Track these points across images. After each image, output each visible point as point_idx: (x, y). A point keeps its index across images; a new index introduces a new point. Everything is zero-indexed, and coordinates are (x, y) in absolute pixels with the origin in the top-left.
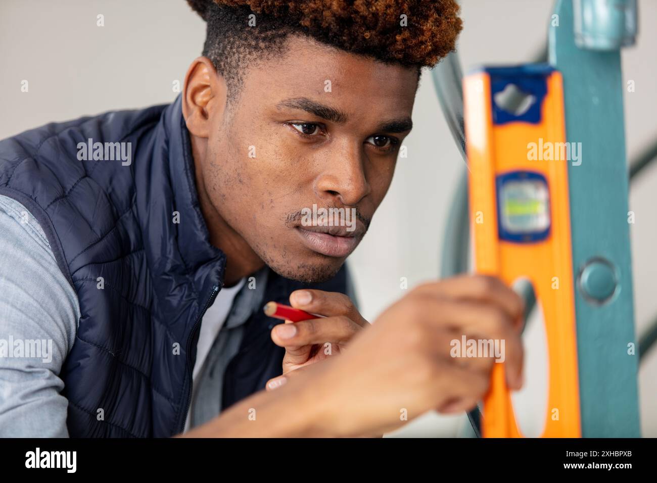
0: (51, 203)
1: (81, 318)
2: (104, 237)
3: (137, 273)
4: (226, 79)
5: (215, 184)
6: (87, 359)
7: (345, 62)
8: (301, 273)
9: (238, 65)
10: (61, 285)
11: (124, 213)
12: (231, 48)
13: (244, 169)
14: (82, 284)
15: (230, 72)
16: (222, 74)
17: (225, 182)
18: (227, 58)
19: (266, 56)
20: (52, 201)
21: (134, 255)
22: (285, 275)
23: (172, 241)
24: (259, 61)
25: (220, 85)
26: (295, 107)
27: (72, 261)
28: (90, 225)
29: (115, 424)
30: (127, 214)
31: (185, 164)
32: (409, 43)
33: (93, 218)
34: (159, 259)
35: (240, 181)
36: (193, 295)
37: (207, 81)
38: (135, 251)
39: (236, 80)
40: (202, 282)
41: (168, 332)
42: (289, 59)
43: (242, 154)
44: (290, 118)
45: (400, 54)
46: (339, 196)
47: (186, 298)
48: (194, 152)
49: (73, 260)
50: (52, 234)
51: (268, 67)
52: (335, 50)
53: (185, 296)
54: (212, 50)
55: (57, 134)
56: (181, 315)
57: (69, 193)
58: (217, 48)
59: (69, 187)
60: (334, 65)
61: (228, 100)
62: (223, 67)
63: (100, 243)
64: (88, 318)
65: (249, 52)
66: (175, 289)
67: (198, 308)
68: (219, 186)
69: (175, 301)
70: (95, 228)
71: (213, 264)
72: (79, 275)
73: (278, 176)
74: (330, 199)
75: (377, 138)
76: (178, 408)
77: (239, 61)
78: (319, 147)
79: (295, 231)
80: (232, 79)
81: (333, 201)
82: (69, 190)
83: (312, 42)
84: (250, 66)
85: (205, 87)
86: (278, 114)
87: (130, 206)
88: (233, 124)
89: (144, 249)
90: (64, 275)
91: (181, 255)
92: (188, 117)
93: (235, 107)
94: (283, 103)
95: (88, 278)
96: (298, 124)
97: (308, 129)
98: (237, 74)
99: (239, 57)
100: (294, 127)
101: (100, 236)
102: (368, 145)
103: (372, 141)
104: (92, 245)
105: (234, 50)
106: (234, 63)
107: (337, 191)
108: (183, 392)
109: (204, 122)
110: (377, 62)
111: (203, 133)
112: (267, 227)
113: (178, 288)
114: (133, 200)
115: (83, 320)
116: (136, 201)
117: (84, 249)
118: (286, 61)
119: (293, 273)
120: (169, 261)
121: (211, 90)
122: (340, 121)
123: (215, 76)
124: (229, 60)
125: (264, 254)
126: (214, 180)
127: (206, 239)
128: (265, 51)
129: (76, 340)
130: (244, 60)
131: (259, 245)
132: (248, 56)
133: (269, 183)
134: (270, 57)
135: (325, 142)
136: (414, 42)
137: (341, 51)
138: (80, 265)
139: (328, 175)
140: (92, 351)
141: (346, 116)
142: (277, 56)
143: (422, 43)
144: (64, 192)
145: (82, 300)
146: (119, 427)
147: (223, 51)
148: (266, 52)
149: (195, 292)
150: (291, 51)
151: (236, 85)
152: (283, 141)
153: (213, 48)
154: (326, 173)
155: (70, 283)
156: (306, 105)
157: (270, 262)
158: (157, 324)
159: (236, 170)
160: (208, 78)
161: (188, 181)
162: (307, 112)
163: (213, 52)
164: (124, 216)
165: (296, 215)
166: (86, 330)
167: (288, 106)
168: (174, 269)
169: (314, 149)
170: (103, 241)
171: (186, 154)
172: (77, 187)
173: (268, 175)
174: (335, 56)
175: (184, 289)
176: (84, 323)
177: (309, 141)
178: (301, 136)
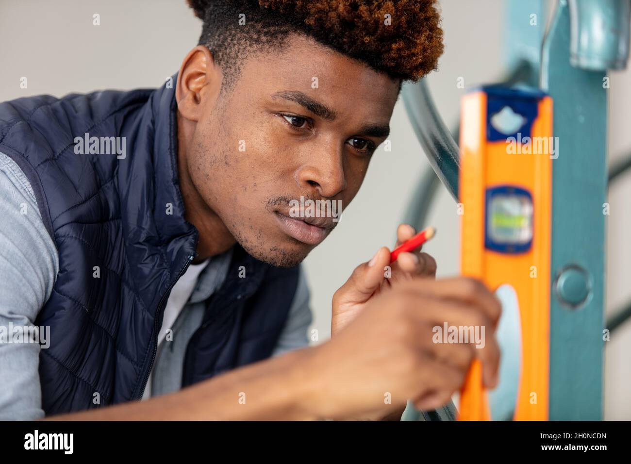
0: (42, 163)
1: (59, 272)
2: (87, 200)
3: (113, 239)
4: (222, 68)
5: (201, 164)
6: (62, 311)
7: (340, 64)
8: (272, 256)
9: (237, 56)
10: (43, 240)
11: (106, 183)
12: (232, 40)
13: (232, 152)
14: (64, 241)
15: (227, 62)
16: (219, 63)
17: (211, 163)
18: (226, 49)
19: (266, 49)
20: (42, 161)
21: (111, 222)
22: (257, 256)
23: (148, 214)
24: (258, 53)
25: (215, 74)
26: (289, 99)
27: (56, 219)
28: (75, 187)
29: (83, 379)
30: (109, 184)
31: (171, 144)
32: (402, 53)
33: (79, 181)
34: (134, 229)
35: (226, 163)
36: (165, 265)
37: (203, 68)
38: (113, 219)
39: (233, 70)
40: (175, 253)
41: (137, 298)
42: (289, 55)
43: (232, 138)
44: (284, 109)
45: (393, 62)
46: (318, 188)
47: (157, 267)
48: (180, 135)
49: (57, 217)
50: (40, 191)
51: (267, 59)
52: (332, 52)
53: (156, 266)
54: (211, 42)
55: (50, 104)
56: (151, 283)
57: (58, 157)
58: (217, 40)
59: (58, 151)
60: (331, 65)
61: (222, 87)
62: (221, 57)
63: (83, 205)
64: (66, 272)
65: (250, 44)
66: (146, 259)
67: (169, 276)
68: (204, 166)
69: (146, 270)
70: (80, 191)
71: (186, 237)
72: (62, 231)
73: (265, 161)
74: (309, 189)
75: (356, 141)
76: (140, 371)
77: (239, 52)
78: (304, 140)
79: (274, 216)
80: (229, 69)
81: (312, 191)
82: (58, 154)
83: (312, 41)
84: (249, 58)
85: (200, 74)
86: (273, 104)
87: (112, 177)
88: (226, 109)
89: (121, 218)
90: (48, 231)
91: (156, 227)
92: (180, 100)
93: (229, 94)
94: (278, 94)
95: (70, 235)
96: (289, 116)
97: (297, 122)
98: (235, 64)
99: (239, 49)
100: (285, 119)
101: (84, 199)
102: (348, 145)
103: (351, 142)
104: (76, 205)
105: (235, 42)
106: (233, 54)
107: (317, 182)
108: (147, 355)
109: (195, 106)
110: (369, 68)
111: (193, 116)
112: (247, 208)
113: (151, 257)
114: (115, 172)
115: (60, 275)
116: (117, 173)
117: (68, 208)
118: (286, 56)
119: (264, 254)
120: (144, 232)
121: (206, 78)
122: (329, 118)
123: (211, 65)
124: (228, 51)
125: (240, 234)
126: (200, 160)
127: (182, 215)
128: (266, 44)
129: (53, 292)
130: (243, 51)
131: (235, 225)
132: (249, 48)
133: (255, 167)
134: (270, 50)
135: (310, 137)
136: (407, 53)
137: (337, 53)
138: (64, 223)
139: (310, 167)
140: (67, 304)
141: (336, 114)
142: (277, 50)
143: (413, 55)
144: (54, 156)
145: (62, 255)
146: (85, 382)
147: (223, 42)
148: (267, 46)
149: (166, 262)
150: (291, 47)
151: (232, 74)
152: (273, 129)
153: (211, 40)
154: (309, 164)
155: (52, 238)
156: (301, 99)
157: (244, 242)
158: (126, 290)
159: (224, 152)
160: (205, 66)
161: (172, 160)
162: (300, 106)
163: (212, 43)
164: (105, 185)
165: (277, 200)
166: (63, 284)
167: (283, 97)
168: (148, 240)
169: (300, 141)
170: (87, 204)
171: (172, 135)
172: (66, 152)
173: (255, 160)
174: (332, 57)
175: (156, 259)
176: (62, 277)
177: (297, 133)
178: (290, 127)
